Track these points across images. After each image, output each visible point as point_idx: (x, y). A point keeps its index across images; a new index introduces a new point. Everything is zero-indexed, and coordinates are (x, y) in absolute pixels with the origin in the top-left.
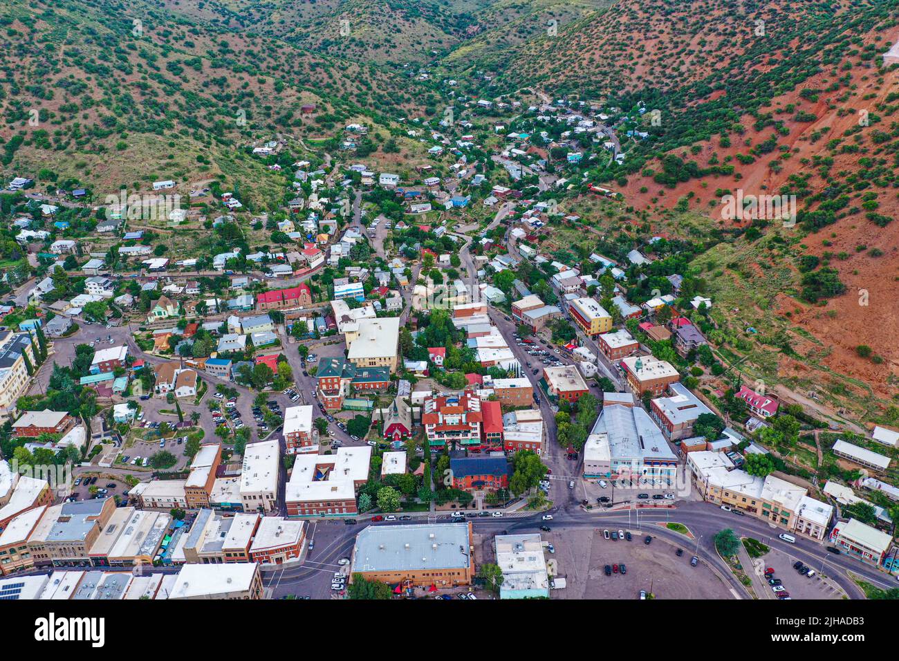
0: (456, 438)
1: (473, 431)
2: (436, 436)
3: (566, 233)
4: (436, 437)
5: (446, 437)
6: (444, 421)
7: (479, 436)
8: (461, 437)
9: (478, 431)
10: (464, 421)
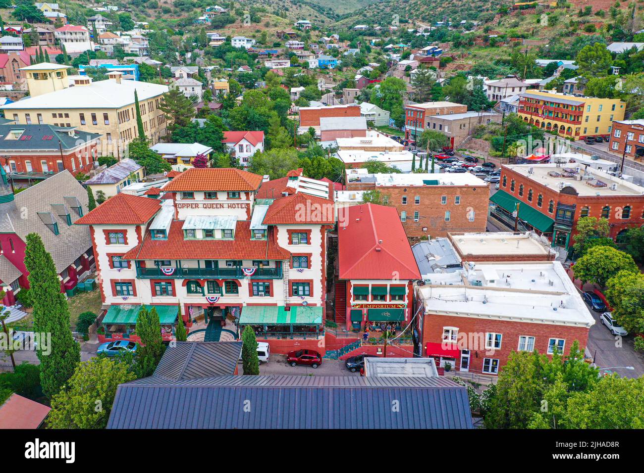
0: (226, 299)
1: (293, 274)
2: (144, 286)
3: (483, 52)
4: (144, 293)
5: (182, 296)
6: (177, 224)
7: (318, 297)
8: (243, 296)
9: (315, 273)
10: (257, 223)
